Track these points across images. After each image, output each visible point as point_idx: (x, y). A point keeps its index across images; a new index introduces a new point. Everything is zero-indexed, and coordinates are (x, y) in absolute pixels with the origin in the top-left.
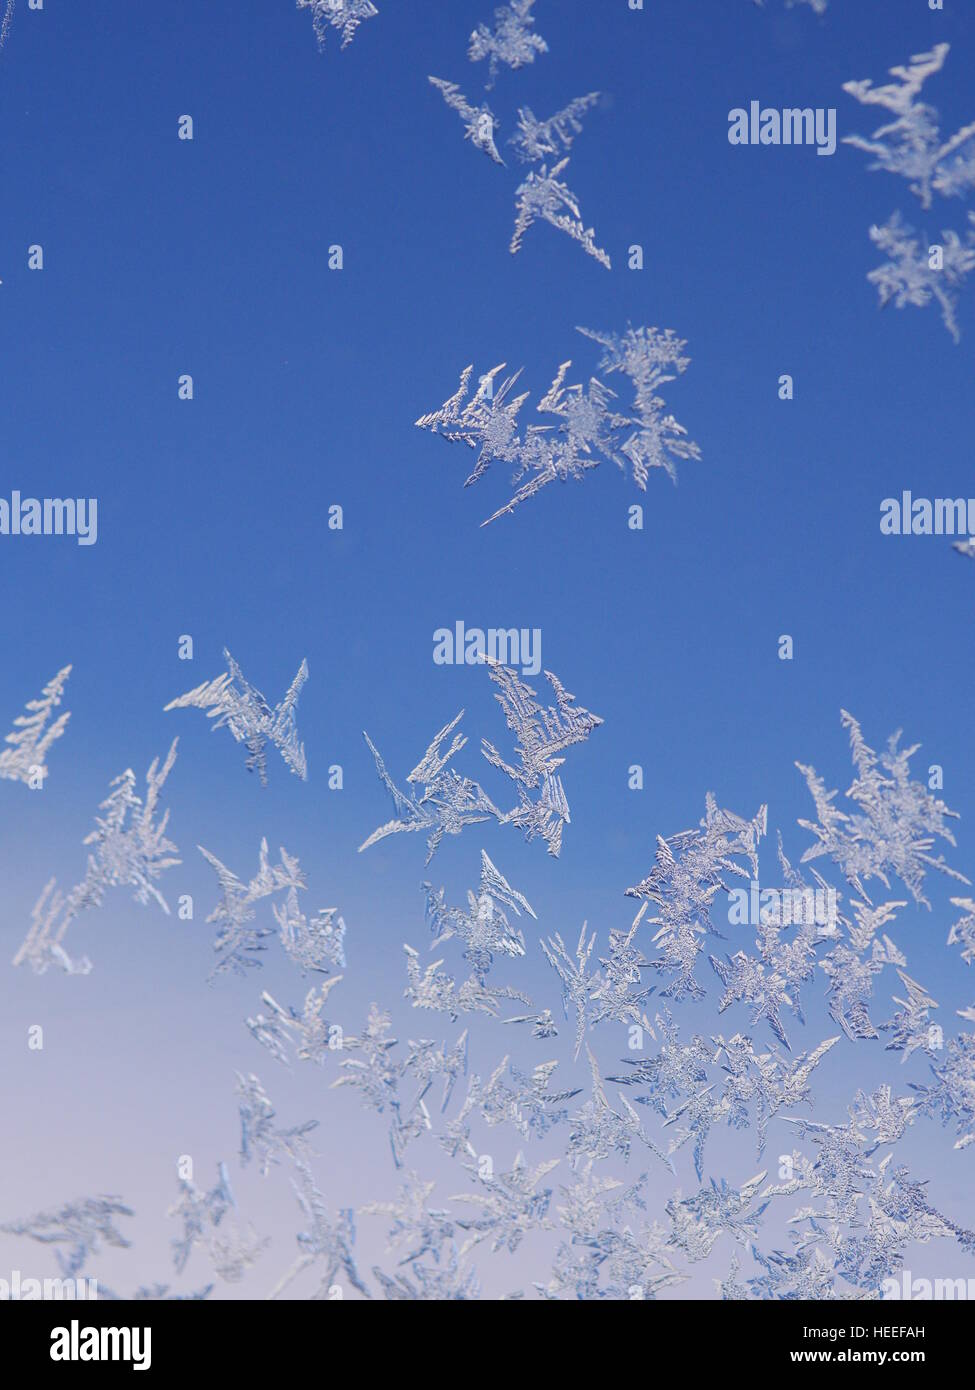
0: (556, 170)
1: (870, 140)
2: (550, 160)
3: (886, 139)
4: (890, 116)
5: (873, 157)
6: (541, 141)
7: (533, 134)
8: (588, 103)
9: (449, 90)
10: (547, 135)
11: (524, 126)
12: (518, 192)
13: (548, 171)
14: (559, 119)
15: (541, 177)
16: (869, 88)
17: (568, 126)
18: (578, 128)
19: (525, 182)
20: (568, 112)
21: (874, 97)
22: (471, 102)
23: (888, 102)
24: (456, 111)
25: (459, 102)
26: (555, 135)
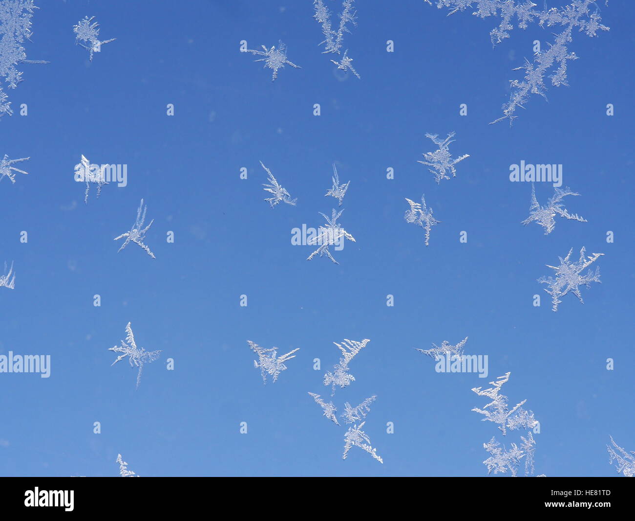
0: (360, 426)
1: (482, 410)
2: (358, 423)
3: (488, 409)
4: (490, 400)
5: (484, 416)
6: (354, 415)
7: (350, 413)
8: (372, 400)
9: (316, 397)
10: (356, 413)
11: (347, 410)
12: (345, 435)
13: (357, 427)
14: (360, 407)
15: (354, 429)
16: (481, 390)
17: (364, 410)
18: (369, 410)
19: (348, 431)
20: (364, 404)
21: (482, 393)
22: (325, 402)
23: (489, 395)
24: (320, 405)
25: (320, 401)
26: (359, 413)
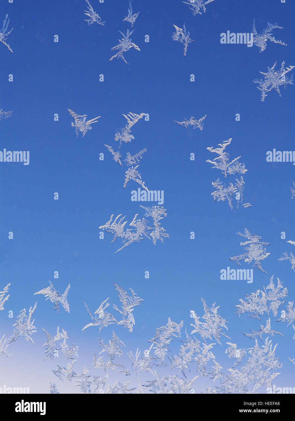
0: (136, 168)
1: (213, 161)
2: (134, 165)
3: (217, 161)
4: (218, 155)
5: (213, 165)
6: (132, 161)
7: (130, 159)
8: (144, 152)
9: (109, 148)
10: (134, 159)
11: (128, 157)
12: (126, 173)
13: (134, 168)
14: (136, 156)
15: (132, 169)
16: (212, 149)
17: (139, 158)
18: (142, 158)
19: (128, 170)
20: (139, 154)
21: (213, 151)
22: (115, 151)
23: (217, 152)
24: (111, 153)
25: (111, 151)
26: (136, 159)
